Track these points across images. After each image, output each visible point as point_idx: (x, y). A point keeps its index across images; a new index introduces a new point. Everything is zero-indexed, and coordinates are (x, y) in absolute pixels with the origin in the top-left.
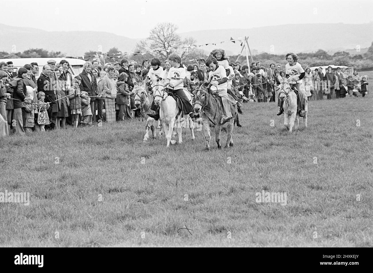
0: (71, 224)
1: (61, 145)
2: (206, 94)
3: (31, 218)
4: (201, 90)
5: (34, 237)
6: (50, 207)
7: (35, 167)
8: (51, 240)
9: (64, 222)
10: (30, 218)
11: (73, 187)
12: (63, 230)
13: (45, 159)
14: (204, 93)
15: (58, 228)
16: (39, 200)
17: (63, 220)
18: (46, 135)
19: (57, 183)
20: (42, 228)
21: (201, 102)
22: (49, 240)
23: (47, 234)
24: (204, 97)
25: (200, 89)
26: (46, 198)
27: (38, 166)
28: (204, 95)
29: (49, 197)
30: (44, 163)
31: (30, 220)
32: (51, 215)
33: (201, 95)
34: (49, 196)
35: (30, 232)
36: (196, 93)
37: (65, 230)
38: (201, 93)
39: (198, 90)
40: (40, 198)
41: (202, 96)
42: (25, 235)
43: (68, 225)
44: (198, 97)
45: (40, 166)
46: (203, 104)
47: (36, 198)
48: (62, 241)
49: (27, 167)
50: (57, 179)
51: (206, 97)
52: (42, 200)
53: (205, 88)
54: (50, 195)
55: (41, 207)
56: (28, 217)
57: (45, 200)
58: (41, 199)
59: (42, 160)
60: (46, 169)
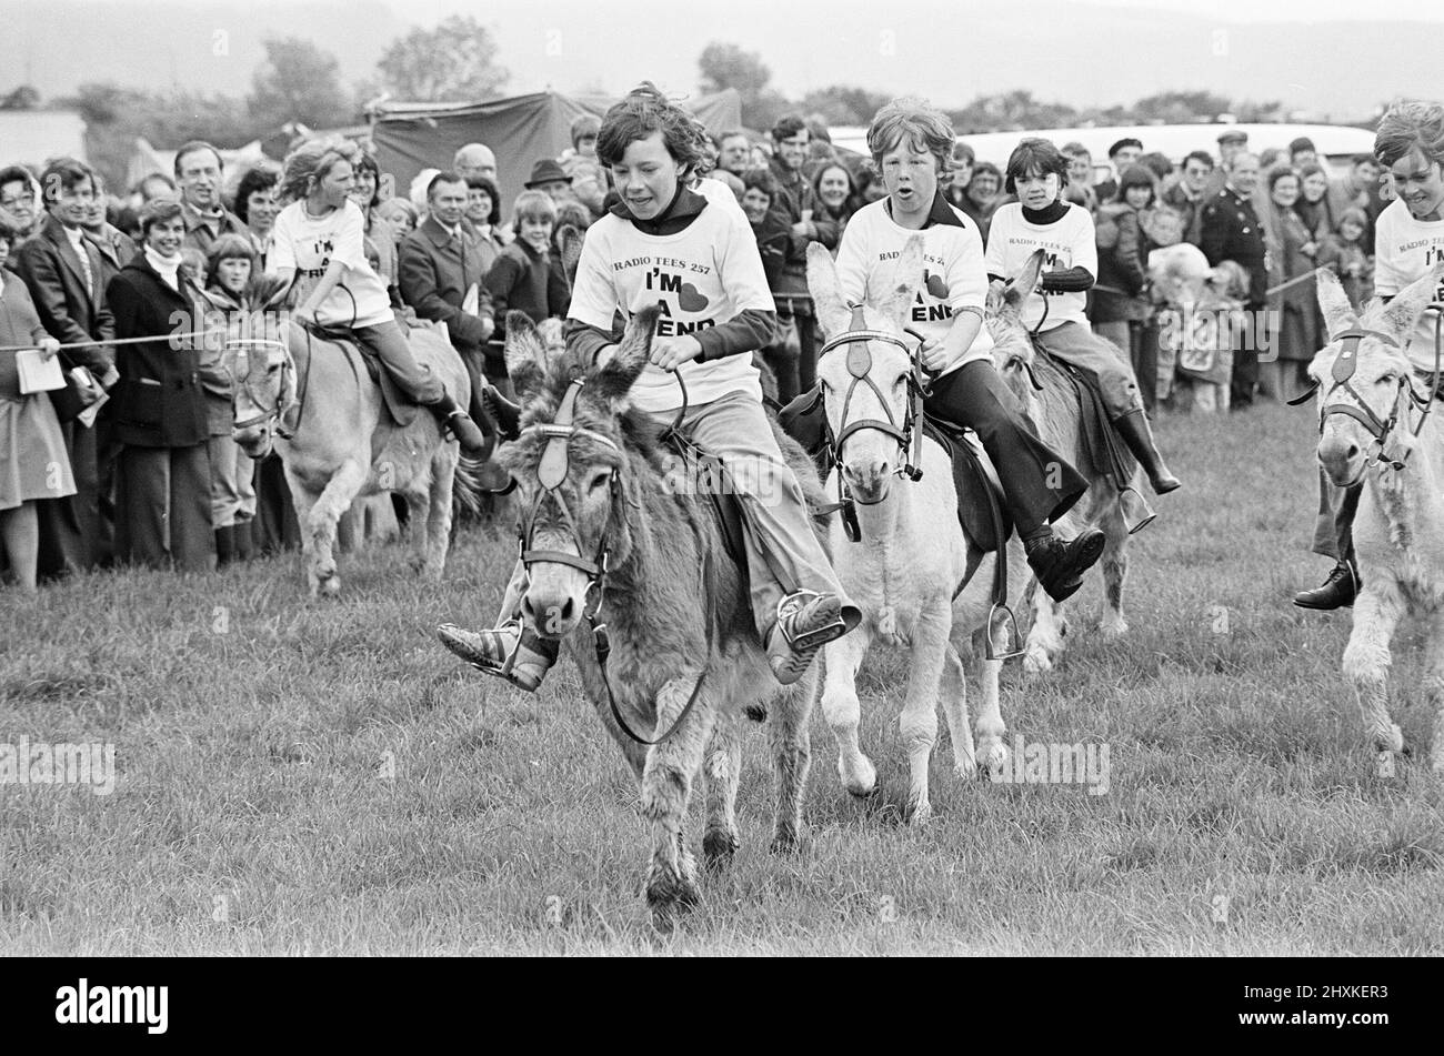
0: (1318, 774)
1: (1278, 468)
2: (616, 468)
3: (1161, 746)
4: (572, 437)
5: (1172, 819)
6: (1235, 705)
7: (1174, 550)
8: (1238, 831)
9: (1291, 767)
10: (1155, 746)
11: (1323, 630)
12: (1285, 797)
13: (1214, 520)
14: (598, 461)
15: (1264, 787)
16: (1192, 679)
17: (1287, 757)
18: (1220, 426)
19: (1260, 614)
20: (1205, 785)
21: (581, 541)
22: (1231, 834)
23: (1225, 807)
24: (601, 493)
25: (563, 424)
26: (1219, 669)
27: (1190, 545)
28: (599, 480)
29: (1231, 667)
30: (1211, 534)
31: (1157, 753)
32: (1239, 738)
33: (580, 474)
34: (1232, 661)
35: (1157, 799)
36: (535, 467)
37: (1295, 794)
38: (576, 460)
39: (545, 439)
40: (1194, 671)
41: (585, 486)
42: (1138, 811)
43: (1306, 779)
44: (551, 501)
45: (1194, 545)
46: (598, 560)
47: (1182, 667)
48: (1282, 837)
49: (1145, 549)
50: (1260, 599)
51: (615, 496)
52: (1204, 676)
53: (606, 409)
54: (1234, 658)
55: (1198, 706)
56: (1147, 740)
57: (1214, 678)
58: (1200, 675)
59: (1205, 525)
60: (1220, 559)
